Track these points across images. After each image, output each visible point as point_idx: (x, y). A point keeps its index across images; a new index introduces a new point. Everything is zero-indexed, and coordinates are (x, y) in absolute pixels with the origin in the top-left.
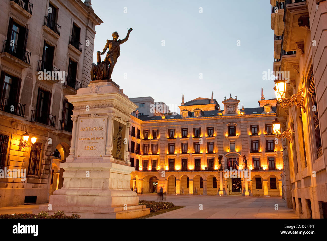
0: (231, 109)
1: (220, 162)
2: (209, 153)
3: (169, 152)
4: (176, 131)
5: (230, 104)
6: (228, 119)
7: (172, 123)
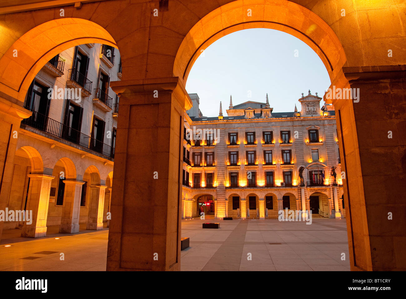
0: (311, 108)
1: (301, 176)
2: (285, 164)
3: (229, 162)
4: (239, 135)
5: (309, 102)
6: (308, 121)
7: (233, 124)
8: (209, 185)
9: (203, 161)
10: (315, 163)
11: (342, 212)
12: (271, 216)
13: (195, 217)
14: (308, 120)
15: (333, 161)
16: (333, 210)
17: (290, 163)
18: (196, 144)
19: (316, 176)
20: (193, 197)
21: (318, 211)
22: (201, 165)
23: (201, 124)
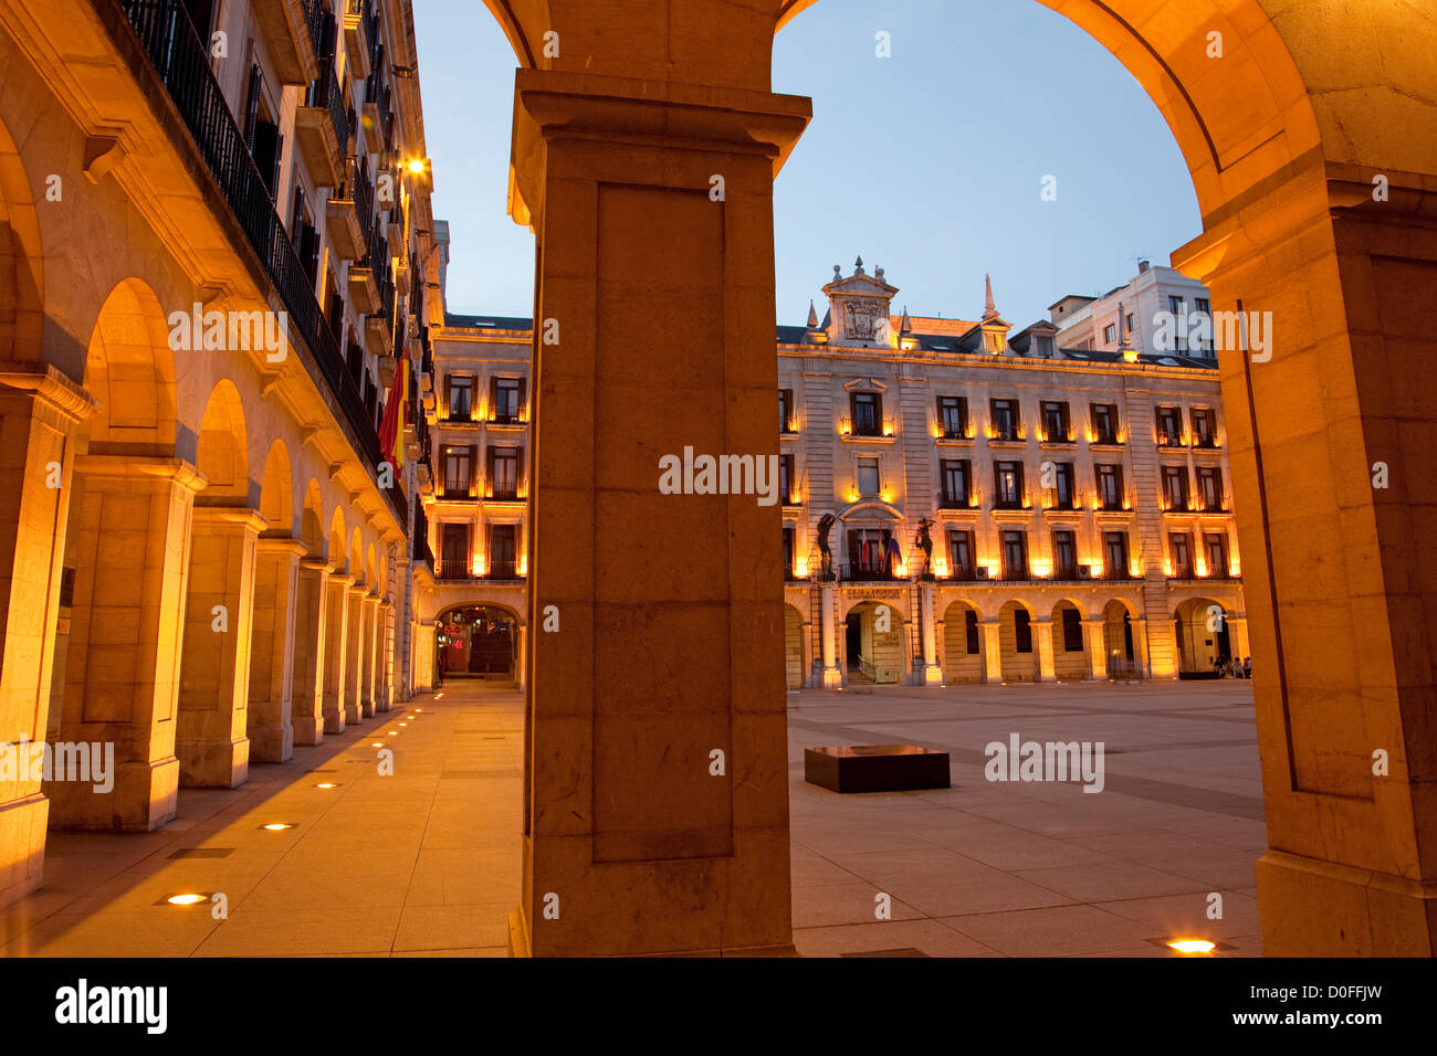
0: (862, 320)
1: (822, 544)
5: (856, 299)
6: (849, 363)
8: (503, 571)
10: (868, 505)
11: (944, 665)
14: (850, 359)
15: (923, 500)
16: (918, 657)
17: (787, 501)
18: (453, 411)
20: (435, 614)
22: (472, 494)
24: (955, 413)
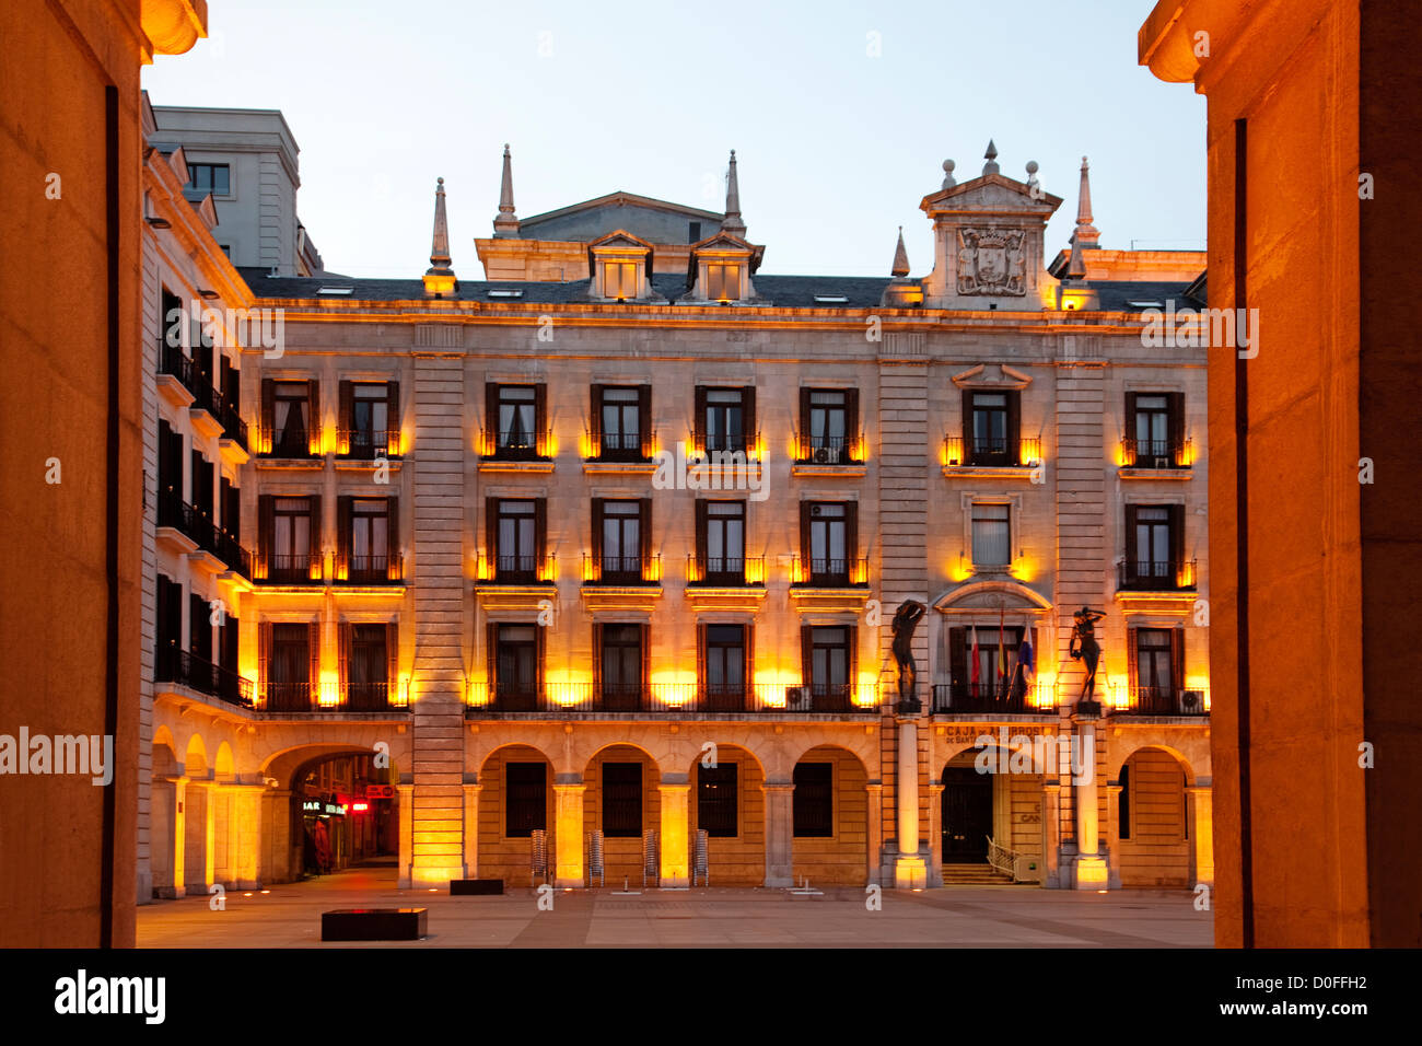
0: (992, 260)
1: (901, 652)
2: (815, 581)
3: (489, 563)
4: (551, 402)
5: (981, 221)
6: (963, 338)
7: (515, 333)
8: (367, 697)
9: (329, 550)
10: (987, 584)
11: (1113, 856)
12: (723, 873)
13: (281, 882)
14: (965, 330)
15: (1088, 576)
16: (1066, 842)
17: (843, 581)
18: (279, 439)
19: (984, 656)
20: (263, 767)
21: (986, 846)
22: (315, 575)
23: (309, 315)
24: (1160, 423)
